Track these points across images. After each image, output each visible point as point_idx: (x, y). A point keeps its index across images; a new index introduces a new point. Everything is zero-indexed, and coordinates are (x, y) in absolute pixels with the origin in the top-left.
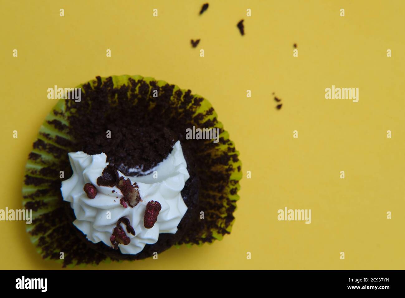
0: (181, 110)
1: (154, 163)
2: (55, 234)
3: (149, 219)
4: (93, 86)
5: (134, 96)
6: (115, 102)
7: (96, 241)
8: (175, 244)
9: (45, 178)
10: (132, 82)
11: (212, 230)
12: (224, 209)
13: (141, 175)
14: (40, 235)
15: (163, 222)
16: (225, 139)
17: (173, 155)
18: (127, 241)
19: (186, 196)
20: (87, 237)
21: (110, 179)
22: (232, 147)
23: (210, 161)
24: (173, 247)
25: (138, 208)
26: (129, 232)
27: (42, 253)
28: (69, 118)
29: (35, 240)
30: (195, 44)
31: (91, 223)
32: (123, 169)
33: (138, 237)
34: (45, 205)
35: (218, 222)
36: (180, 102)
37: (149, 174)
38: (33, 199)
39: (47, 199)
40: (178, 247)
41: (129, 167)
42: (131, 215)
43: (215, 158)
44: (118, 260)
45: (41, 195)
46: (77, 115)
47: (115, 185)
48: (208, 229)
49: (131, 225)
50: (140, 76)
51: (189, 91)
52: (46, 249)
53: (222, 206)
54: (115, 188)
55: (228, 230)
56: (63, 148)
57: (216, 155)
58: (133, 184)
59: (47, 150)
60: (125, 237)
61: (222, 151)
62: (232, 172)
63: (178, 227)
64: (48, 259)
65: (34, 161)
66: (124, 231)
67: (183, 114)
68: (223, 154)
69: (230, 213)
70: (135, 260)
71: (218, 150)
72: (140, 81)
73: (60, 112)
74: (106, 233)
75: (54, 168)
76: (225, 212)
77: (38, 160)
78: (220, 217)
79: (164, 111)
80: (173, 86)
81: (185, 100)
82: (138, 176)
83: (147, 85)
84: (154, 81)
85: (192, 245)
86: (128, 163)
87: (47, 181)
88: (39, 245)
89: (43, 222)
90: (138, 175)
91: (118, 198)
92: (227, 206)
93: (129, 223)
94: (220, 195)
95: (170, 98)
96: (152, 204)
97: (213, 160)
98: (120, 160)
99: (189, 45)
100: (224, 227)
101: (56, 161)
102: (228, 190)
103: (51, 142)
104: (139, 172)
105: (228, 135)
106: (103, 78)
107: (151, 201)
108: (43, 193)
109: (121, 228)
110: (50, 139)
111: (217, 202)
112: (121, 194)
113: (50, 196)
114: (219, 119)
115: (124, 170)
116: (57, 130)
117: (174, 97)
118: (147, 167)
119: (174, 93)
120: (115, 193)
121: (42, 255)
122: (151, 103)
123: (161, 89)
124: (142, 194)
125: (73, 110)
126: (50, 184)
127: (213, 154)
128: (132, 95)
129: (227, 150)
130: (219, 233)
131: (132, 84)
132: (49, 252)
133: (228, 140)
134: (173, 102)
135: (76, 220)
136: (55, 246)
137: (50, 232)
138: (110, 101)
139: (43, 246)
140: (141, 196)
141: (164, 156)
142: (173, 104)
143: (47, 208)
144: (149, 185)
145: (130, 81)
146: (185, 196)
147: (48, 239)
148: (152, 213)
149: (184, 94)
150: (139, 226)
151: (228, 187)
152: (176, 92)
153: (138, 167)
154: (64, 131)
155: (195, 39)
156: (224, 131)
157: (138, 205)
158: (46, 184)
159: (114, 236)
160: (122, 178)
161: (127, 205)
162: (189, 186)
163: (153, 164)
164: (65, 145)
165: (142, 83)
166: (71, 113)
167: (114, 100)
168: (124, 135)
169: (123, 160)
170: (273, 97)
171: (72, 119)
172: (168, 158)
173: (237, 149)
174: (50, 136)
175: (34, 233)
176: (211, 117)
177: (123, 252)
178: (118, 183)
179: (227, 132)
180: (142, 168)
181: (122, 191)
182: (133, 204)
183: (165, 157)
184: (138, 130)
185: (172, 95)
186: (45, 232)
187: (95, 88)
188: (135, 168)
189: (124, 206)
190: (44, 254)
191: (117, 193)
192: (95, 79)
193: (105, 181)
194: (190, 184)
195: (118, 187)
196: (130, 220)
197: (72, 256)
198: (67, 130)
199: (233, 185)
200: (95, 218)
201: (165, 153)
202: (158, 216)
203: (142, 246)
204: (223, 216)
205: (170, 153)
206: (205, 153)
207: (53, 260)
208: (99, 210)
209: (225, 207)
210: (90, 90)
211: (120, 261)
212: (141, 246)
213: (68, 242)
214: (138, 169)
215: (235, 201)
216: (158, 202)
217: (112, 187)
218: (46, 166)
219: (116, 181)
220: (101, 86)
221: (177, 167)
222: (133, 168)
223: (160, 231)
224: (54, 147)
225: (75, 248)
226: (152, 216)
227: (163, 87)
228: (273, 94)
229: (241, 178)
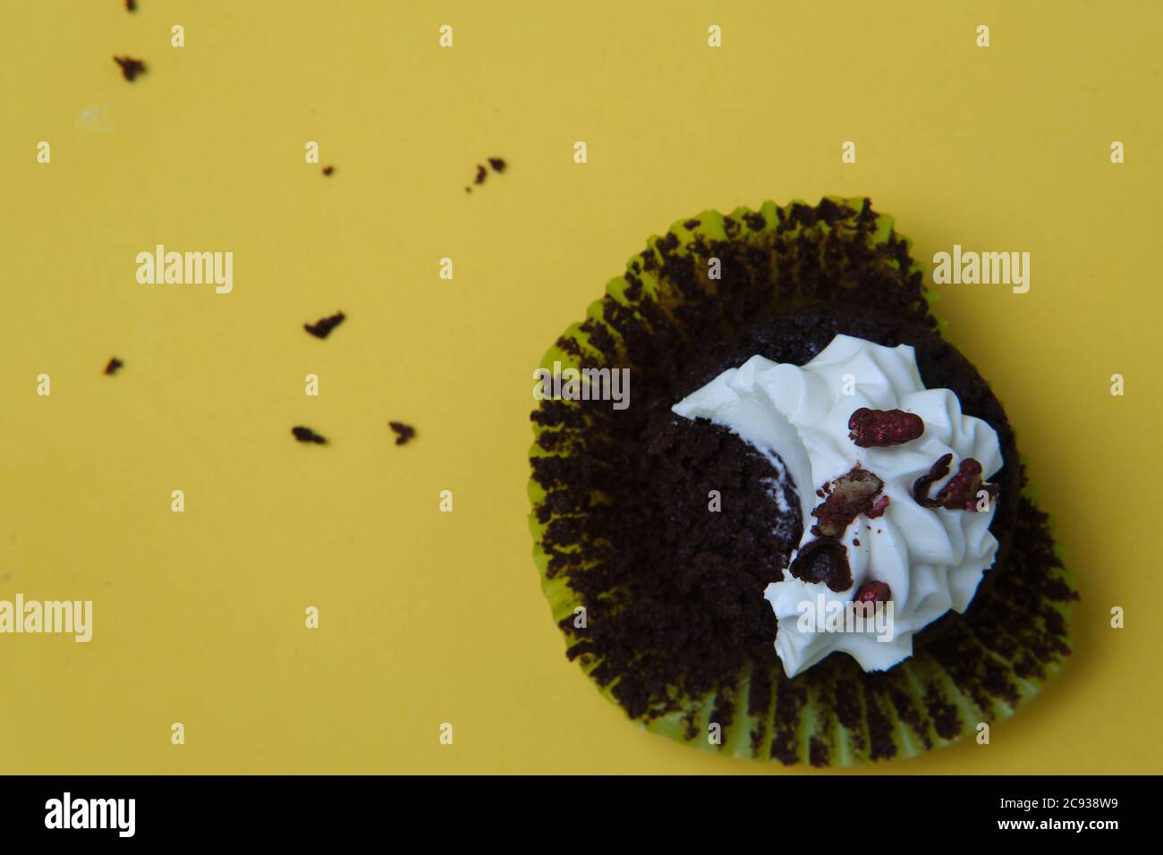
0: (588, 421)
1: (747, 454)
2: (999, 642)
3: (899, 430)
4: (595, 661)
5: (589, 552)
6: (618, 594)
7: (993, 542)
8: (938, 333)
9: (864, 712)
10: (555, 569)
11: (872, 247)
12: (808, 233)
13: (788, 477)
14: (1013, 678)
15: (895, 390)
16: (626, 285)
17: (713, 412)
18: (971, 466)
19: (806, 346)
20: (989, 567)
21: (827, 559)
22: (642, 262)
23: (692, 303)
24: (947, 337)
25: (881, 467)
26: (946, 471)
27: (1057, 661)
28: (694, 698)
29: (1028, 688)
30: (404, 433)
31: (949, 571)
32: (785, 527)
33: (951, 442)
34: (933, 690)
35: (845, 236)
36: (568, 430)
37: (780, 460)
38: (926, 723)
39: (918, 690)
40: (943, 325)
41: (777, 512)
42: (903, 480)
43: (681, 295)
44: (1023, 467)
45: (910, 709)
46: (682, 678)
47: (839, 544)
48: (870, 256)
49: (928, 473)
50: (535, 553)
51: (535, 416)
52: (1044, 654)
53: (802, 239)
54: (847, 541)
55: (859, 208)
56: (774, 688)
57: (675, 295)
58: (820, 498)
59: (793, 728)
60: (963, 476)
61: (660, 283)
62: (706, 240)
63: (895, 345)
64: (1068, 641)
65: (830, 750)
66: (948, 485)
67: (594, 411)
68: (666, 278)
69: (814, 214)
70: (1009, 426)
71: (659, 294)
72: (548, 549)
73: (686, 724)
74: (965, 526)
75: (833, 696)
76: (816, 228)
77: (826, 741)
78: (833, 235)
79: (604, 464)
80: (534, 461)
81: (560, 420)
82: (795, 486)
83: (552, 526)
84: (535, 513)
85: (926, 290)
86: (767, 519)
87: (871, 703)
88: (1040, 674)
89: (977, 681)
90: (791, 487)
91: (871, 526)
92: (799, 227)
93: (925, 477)
94: (774, 255)
95: (566, 459)
96: (859, 435)
97: (687, 298)
98: (763, 540)
99: (412, 446)
100: (855, 221)
101: (812, 696)
102: (755, 238)
103: (770, 724)
104: (782, 485)
105: (615, 280)
106: (568, 643)
107: (852, 439)
108: (902, 702)
109: (942, 494)
110: (762, 728)
111: (795, 256)
112: (858, 523)
113: (906, 684)
114: (582, 319)
115: (787, 524)
116: (735, 718)
117: (561, 449)
118: (765, 469)
119: (551, 454)
120: (858, 537)
121: (1063, 659)
122: (592, 504)
123: (551, 490)
124: (843, 468)
125: (672, 692)
126: (876, 695)
127: (674, 302)
128: (589, 559)
129: (652, 272)
130: (874, 229)
131: (560, 566)
132: (1049, 644)
133: (628, 276)
134: (572, 447)
135: (955, 609)
136: (1028, 633)
137: (996, 656)
138: (621, 608)
139: (1039, 663)
140: (848, 471)
141: (722, 433)
142: (578, 446)
143: (939, 682)
144: (813, 458)
145: (555, 573)
146: (809, 351)
147: (1018, 657)
148: (882, 429)
149: (545, 428)
150: (923, 448)
151: (747, 238)
152: (548, 450)
153: (770, 492)
154: (732, 700)
155: (393, 436)
156: (608, 296)
157: (871, 470)
158: (879, 703)
159: (968, 503)
160: (815, 530)
161: (879, 498)
162: (779, 348)
163: (750, 456)
164: (767, 685)
165: (549, 541)
166: (680, 696)
167: (614, 599)
168: (698, 548)
169: (762, 534)
170: (477, 189)
171: (695, 688)
172: (724, 423)
173: (643, 247)
174: (756, 730)
175: (1012, 696)
176: (583, 340)
177: (1000, 464)
178: (831, 537)
179: (608, 287)
180: (769, 480)
181: (848, 519)
182: (875, 485)
183: (724, 431)
184: (673, 519)
185: (557, 457)
186: (1002, 668)
187: (598, 655)
188: (774, 497)
189: (887, 505)
190: (1058, 655)
191: (856, 533)
192: (577, 661)
193: (835, 570)
194: (772, 346)
195: (841, 533)
196: (917, 478)
197: (1044, 584)
198: (727, 692)
199: (739, 226)
200: (934, 566)
201: (715, 432)
202: (885, 409)
203: (972, 421)
204: (826, 229)
205: (709, 420)
206: (677, 322)
207: (1069, 629)
208: (914, 564)
209: (801, 232)
210: (609, 665)
211: (1022, 462)
212: (973, 427)
213: (1010, 603)
214: (775, 491)
215: (780, 212)
216: (850, 422)
217: (844, 549)
218: (835, 717)
219: (827, 543)
220: (590, 641)
221: (742, 394)
222: (776, 505)
223: (918, 390)
224: (779, 711)
225: (1018, 581)
226: (890, 425)
227: (545, 487)
228: (468, 190)
229: (715, 213)
